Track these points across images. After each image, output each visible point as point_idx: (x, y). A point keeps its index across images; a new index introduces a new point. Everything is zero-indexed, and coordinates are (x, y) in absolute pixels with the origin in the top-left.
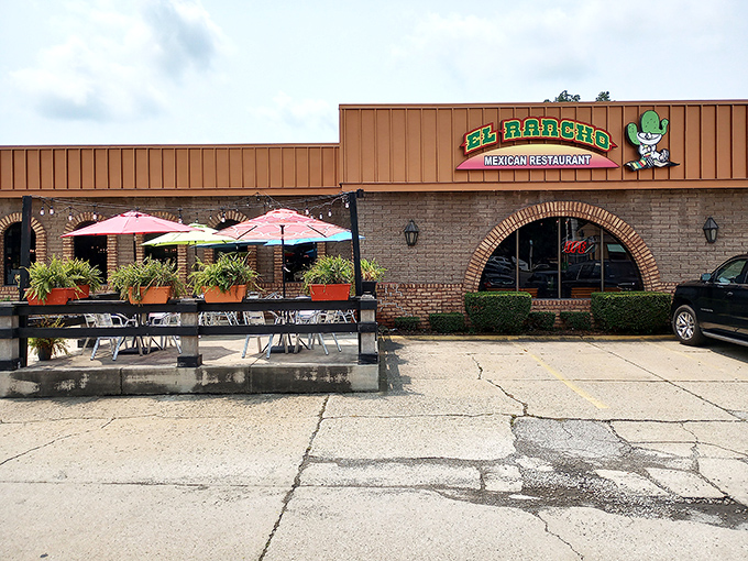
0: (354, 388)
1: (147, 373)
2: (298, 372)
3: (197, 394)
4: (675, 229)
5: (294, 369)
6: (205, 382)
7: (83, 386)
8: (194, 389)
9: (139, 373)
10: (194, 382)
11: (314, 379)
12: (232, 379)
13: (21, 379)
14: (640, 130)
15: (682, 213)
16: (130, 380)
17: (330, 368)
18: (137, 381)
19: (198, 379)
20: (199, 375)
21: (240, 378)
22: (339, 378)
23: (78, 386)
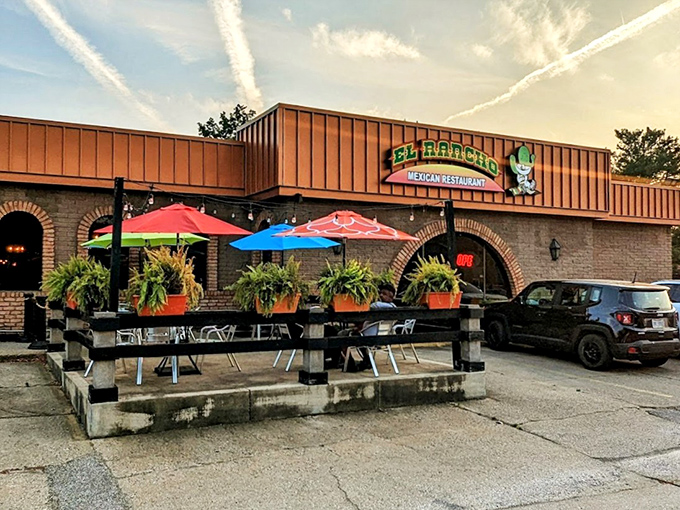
0: (467, 396)
1: (277, 394)
2: (421, 383)
3: (329, 414)
4: (533, 247)
5: (418, 380)
6: (336, 399)
7: (207, 414)
8: (326, 408)
9: (270, 394)
10: (325, 401)
11: (435, 389)
12: (362, 394)
13: (129, 411)
14: (517, 161)
15: (537, 234)
16: (259, 403)
17: (448, 377)
18: (267, 403)
19: (330, 397)
20: (331, 392)
21: (369, 393)
22: (456, 386)
23: (200, 415)
